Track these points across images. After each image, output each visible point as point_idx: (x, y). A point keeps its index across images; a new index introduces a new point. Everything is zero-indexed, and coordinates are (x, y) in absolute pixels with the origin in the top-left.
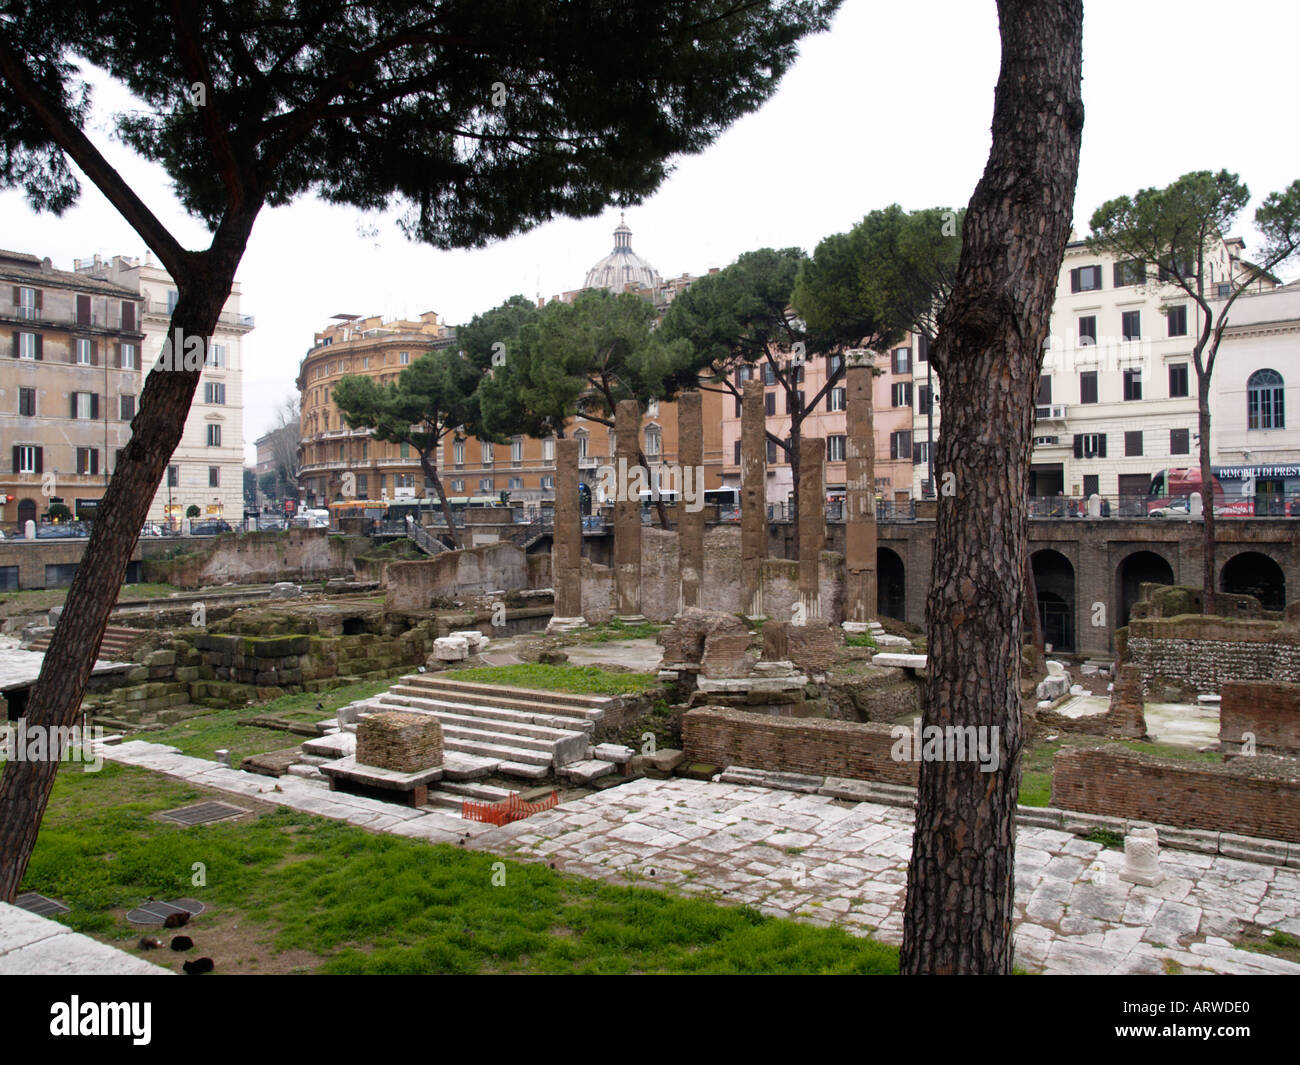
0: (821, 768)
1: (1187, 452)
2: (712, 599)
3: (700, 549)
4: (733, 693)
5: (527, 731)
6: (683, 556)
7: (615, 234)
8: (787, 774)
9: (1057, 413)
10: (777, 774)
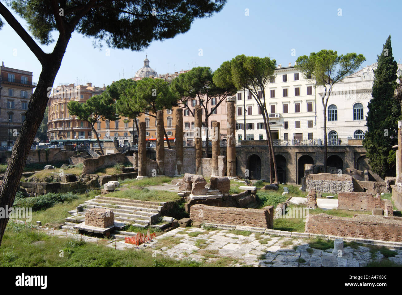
0: (235, 223)
1: (312, 127)
2: (186, 170)
3: (182, 155)
4: (202, 200)
5: (140, 213)
6: (177, 157)
7: (144, 62)
8: (224, 225)
9: (277, 116)
10: (221, 225)
